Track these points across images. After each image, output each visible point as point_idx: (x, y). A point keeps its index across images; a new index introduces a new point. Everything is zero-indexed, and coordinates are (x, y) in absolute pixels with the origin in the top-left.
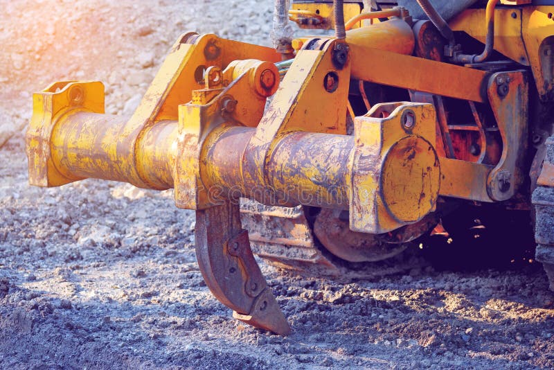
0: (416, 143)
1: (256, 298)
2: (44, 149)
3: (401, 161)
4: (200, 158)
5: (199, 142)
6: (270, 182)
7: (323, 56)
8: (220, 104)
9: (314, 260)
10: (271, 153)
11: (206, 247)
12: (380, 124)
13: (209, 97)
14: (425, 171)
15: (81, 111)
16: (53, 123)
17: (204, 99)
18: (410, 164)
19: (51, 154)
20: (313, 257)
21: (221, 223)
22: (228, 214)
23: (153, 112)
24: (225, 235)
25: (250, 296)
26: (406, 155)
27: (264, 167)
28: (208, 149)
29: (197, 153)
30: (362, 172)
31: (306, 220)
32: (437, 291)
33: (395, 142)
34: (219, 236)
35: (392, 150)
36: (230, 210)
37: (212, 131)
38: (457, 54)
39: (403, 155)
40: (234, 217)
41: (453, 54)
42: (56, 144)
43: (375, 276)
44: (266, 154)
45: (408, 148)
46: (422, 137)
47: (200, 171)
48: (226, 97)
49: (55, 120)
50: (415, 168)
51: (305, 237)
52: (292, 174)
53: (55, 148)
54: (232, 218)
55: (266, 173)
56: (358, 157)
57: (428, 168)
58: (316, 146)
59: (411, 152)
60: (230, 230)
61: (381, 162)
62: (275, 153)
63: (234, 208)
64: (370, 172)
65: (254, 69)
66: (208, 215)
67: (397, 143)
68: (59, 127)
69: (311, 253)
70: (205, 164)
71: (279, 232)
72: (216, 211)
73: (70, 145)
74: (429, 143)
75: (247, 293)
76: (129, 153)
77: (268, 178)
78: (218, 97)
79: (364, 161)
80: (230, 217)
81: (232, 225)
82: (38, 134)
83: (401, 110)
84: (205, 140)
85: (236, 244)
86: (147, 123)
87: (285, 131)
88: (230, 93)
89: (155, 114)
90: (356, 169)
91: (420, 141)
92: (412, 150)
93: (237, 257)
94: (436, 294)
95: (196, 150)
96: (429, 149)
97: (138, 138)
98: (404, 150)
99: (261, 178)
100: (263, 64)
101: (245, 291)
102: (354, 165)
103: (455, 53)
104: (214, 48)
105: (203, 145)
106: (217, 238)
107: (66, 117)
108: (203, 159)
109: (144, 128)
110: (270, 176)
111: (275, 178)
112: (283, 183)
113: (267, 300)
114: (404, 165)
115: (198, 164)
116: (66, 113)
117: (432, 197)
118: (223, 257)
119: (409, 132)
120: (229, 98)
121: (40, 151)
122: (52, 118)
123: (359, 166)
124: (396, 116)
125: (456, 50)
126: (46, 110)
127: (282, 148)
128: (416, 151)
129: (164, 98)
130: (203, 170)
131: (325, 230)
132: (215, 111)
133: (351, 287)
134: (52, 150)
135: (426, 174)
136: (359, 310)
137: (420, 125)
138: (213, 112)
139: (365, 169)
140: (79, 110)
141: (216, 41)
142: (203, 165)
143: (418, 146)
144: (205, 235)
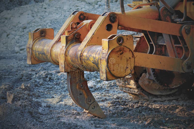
0: (124, 49)
1: (91, 104)
2: (30, 51)
3: (117, 55)
4: (65, 54)
5: (65, 49)
6: (82, 63)
7: (106, 18)
8: (74, 35)
9: (137, 93)
10: (82, 52)
11: (70, 86)
12: (108, 42)
13: (70, 33)
14: (128, 59)
15: (44, 38)
16: (33, 42)
17: (68, 33)
18: (121, 56)
19: (32, 53)
20: (137, 92)
21: (76, 77)
22: (79, 74)
23: (58, 38)
24: (78, 82)
25: (88, 104)
26: (119, 53)
27: (80, 57)
28: (68, 51)
29: (64, 52)
30: (102, 59)
31: (133, 79)
32: (177, 106)
33: (113, 48)
34: (75, 82)
35: (112, 51)
36: (80, 73)
37: (70, 45)
38: (176, 19)
39: (118, 53)
40: (81, 75)
41: (174, 18)
42: (34, 50)
43: (164, 100)
44: (81, 53)
45: (120, 51)
46: (126, 47)
47: (65, 59)
48: (76, 33)
49: (34, 41)
50: (123, 58)
51: (134, 85)
52: (87, 60)
53: (33, 51)
54: (80, 76)
55: (81, 59)
56: (102, 54)
57: (130, 58)
58: (95, 50)
59: (121, 52)
60: (79, 80)
61: (108, 55)
62: (83, 52)
63: (81, 72)
64: (105, 59)
65: (88, 23)
66: (70, 74)
67: (114, 49)
68: (35, 44)
69: (136, 91)
70: (67, 56)
71: (127, 83)
72: (74, 73)
73: (37, 50)
74: (129, 49)
75: (87, 103)
76: (49, 52)
77: (81, 61)
78: (73, 33)
79: (103, 55)
80: (80, 75)
81: (80, 78)
82: (29, 46)
83: (117, 37)
84: (67, 48)
85: (82, 85)
86: (55, 42)
87: (89, 45)
88: (78, 31)
89: (59, 39)
90: (101, 58)
91: (125, 48)
92: (122, 51)
93: (83, 89)
94: (176, 107)
95: (64, 51)
96: (130, 51)
97: (52, 47)
98: (118, 51)
99: (79, 61)
100: (92, 21)
101: (86, 102)
102: (101, 56)
103: (175, 18)
104: (83, 16)
105: (66, 50)
106: (74, 83)
107: (38, 40)
108: (66, 54)
109: (54, 44)
110: (82, 61)
111: (83, 61)
112: (85, 63)
113: (95, 105)
114: (118, 57)
115: (64, 56)
116: (38, 39)
117: (131, 68)
118: (77, 89)
119: (121, 45)
120: (77, 33)
121: (29, 52)
122: (33, 41)
123: (102, 57)
124: (115, 39)
125: (175, 17)
126: (31, 38)
127: (86, 51)
128: (124, 52)
129: (62, 34)
130: (66, 58)
131: (143, 83)
132: (72, 38)
133: (147, 103)
134: (32, 52)
135: (128, 60)
136: (139, 111)
137: (126, 42)
138: (71, 38)
139: (103, 58)
140: (43, 38)
141: (83, 14)
142: (66, 57)
143: (125, 50)
144: (69, 81)
